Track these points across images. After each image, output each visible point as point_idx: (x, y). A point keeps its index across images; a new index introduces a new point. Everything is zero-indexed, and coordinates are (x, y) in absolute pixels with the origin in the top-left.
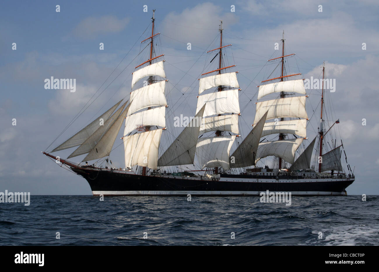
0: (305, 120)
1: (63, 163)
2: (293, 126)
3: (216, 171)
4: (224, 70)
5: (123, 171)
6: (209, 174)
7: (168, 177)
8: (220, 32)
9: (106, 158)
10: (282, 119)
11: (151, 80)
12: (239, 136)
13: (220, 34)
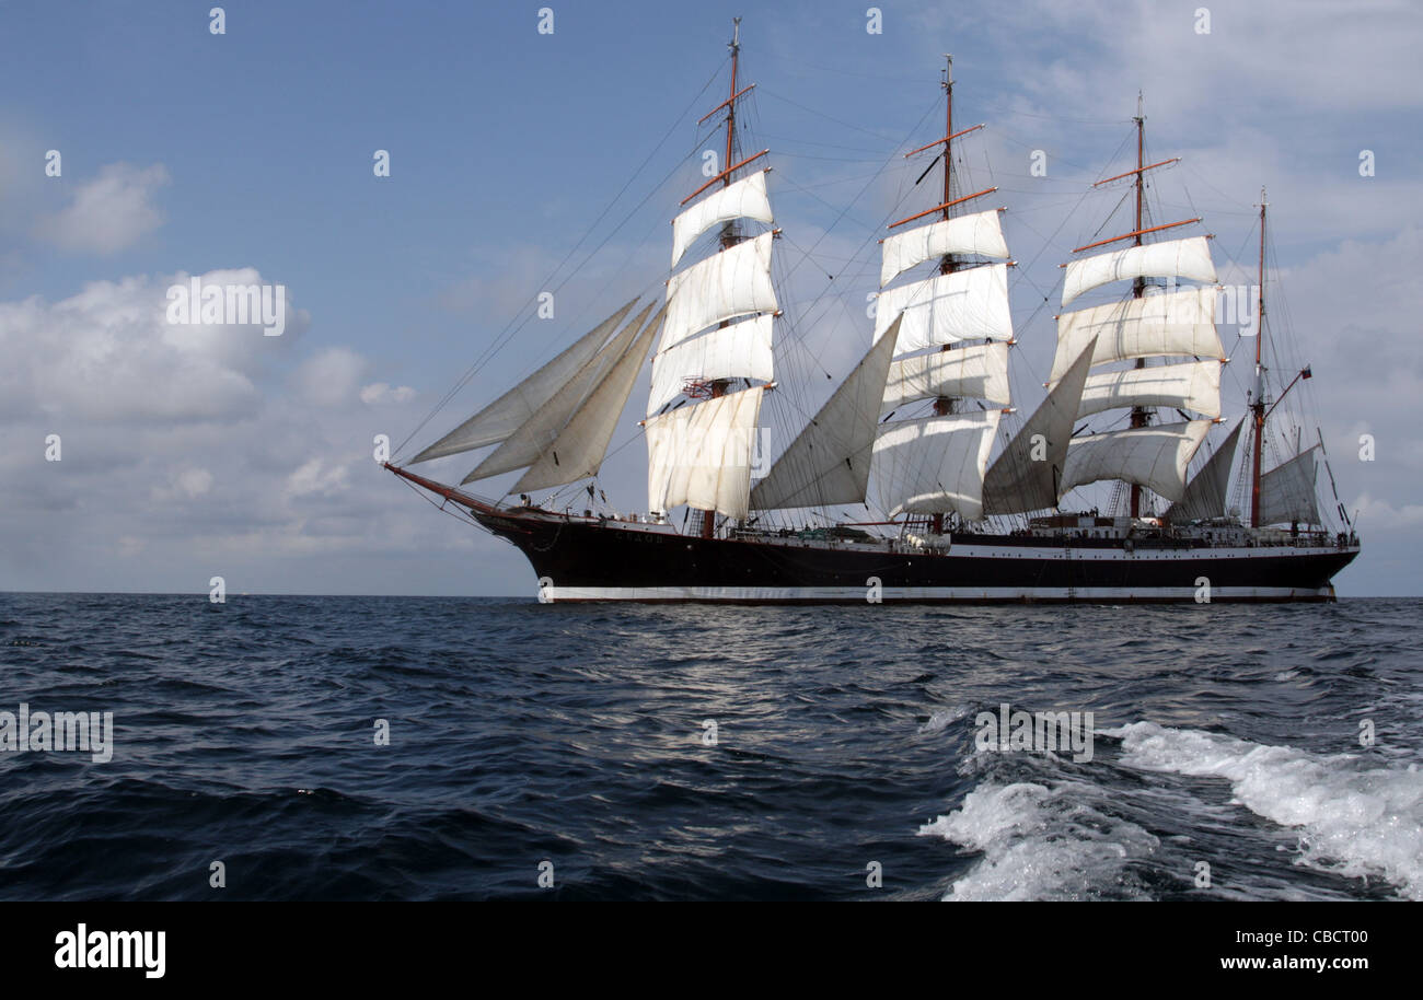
0: (1217, 363)
1: (447, 499)
2: (1178, 383)
3: (936, 525)
4: (958, 206)
5: (641, 523)
6: (915, 534)
7: (786, 544)
8: (945, 91)
9: (589, 482)
10: (1140, 364)
11: (729, 234)
12: (1012, 410)
13: (947, 97)
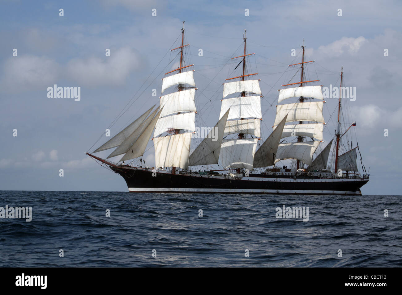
0: (322, 124)
1: (103, 163)
2: (312, 129)
4: (247, 77)
5: (156, 170)
6: (232, 173)
8: (244, 41)
9: (140, 158)
10: (301, 123)
12: (261, 139)
13: (244, 42)
